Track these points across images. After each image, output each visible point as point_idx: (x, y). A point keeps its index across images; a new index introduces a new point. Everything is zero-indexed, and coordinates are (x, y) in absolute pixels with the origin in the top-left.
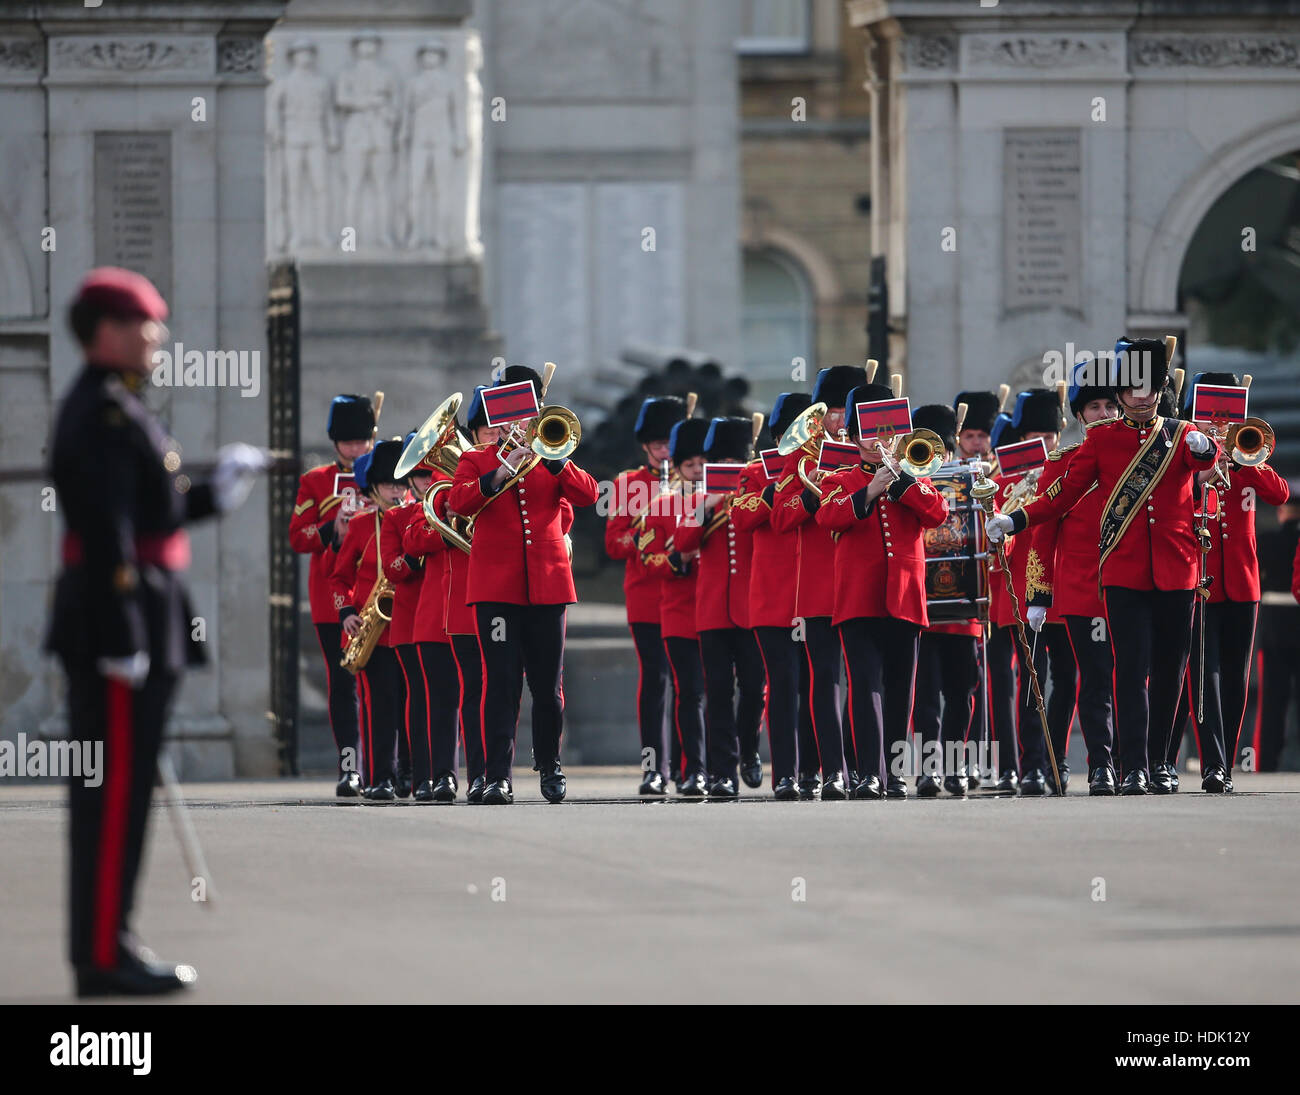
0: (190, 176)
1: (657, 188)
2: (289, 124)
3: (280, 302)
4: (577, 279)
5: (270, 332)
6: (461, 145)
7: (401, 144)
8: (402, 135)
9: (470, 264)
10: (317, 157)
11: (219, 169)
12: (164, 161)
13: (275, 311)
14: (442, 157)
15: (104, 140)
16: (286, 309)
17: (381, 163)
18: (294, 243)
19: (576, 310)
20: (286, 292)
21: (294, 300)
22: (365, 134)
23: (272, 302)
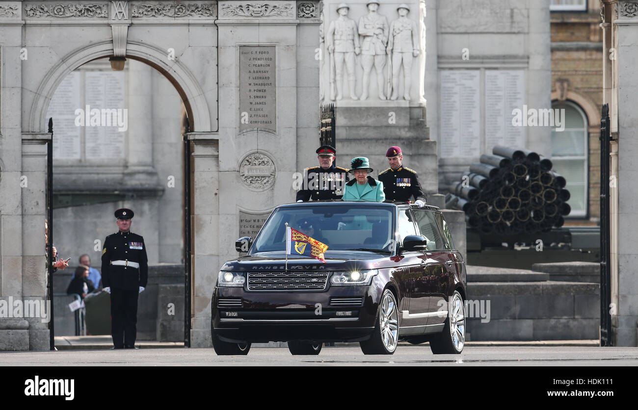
0: (284, 66)
1: (513, 73)
2: (337, 42)
3: (326, 125)
4: (476, 115)
5: (321, 139)
6: (416, 52)
7: (388, 53)
8: (389, 48)
9: (421, 107)
10: (349, 58)
11: (297, 63)
12: (272, 59)
13: (324, 129)
14: (408, 58)
15: (244, 49)
16: (329, 128)
17: (379, 61)
18: (339, 98)
19: (476, 129)
20: (329, 120)
21: (333, 124)
22: (371, 47)
23: (323, 125)
